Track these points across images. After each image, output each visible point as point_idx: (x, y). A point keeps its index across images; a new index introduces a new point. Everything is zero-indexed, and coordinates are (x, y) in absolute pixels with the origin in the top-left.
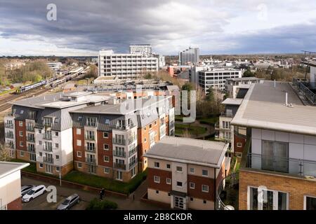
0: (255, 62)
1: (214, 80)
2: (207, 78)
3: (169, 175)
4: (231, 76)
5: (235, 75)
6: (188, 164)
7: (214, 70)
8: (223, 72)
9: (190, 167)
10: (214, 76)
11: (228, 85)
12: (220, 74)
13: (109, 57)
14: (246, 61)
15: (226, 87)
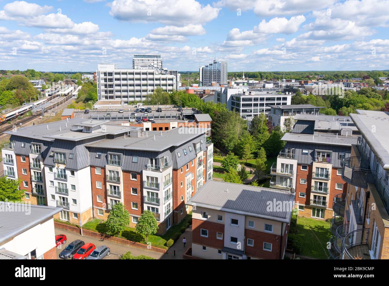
0: (306, 83)
1: (253, 108)
2: (244, 105)
3: (221, 228)
4: (276, 102)
5: (282, 102)
6: (246, 216)
7: (253, 93)
8: (265, 97)
9: (249, 219)
10: (253, 102)
11: (272, 115)
12: (262, 99)
13: (111, 74)
14: (293, 81)
15: (271, 118)
